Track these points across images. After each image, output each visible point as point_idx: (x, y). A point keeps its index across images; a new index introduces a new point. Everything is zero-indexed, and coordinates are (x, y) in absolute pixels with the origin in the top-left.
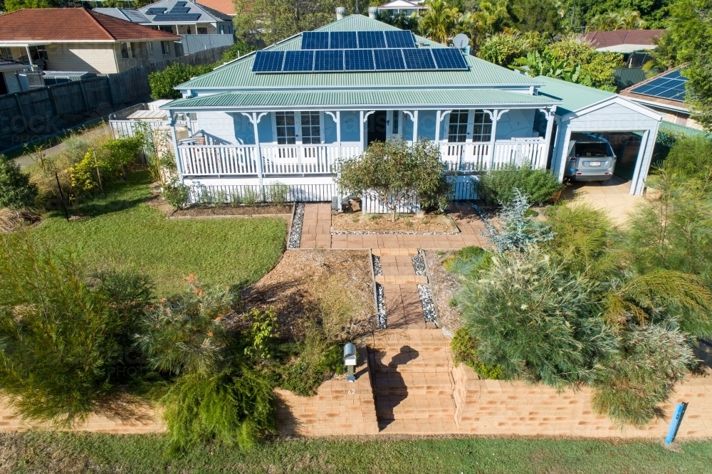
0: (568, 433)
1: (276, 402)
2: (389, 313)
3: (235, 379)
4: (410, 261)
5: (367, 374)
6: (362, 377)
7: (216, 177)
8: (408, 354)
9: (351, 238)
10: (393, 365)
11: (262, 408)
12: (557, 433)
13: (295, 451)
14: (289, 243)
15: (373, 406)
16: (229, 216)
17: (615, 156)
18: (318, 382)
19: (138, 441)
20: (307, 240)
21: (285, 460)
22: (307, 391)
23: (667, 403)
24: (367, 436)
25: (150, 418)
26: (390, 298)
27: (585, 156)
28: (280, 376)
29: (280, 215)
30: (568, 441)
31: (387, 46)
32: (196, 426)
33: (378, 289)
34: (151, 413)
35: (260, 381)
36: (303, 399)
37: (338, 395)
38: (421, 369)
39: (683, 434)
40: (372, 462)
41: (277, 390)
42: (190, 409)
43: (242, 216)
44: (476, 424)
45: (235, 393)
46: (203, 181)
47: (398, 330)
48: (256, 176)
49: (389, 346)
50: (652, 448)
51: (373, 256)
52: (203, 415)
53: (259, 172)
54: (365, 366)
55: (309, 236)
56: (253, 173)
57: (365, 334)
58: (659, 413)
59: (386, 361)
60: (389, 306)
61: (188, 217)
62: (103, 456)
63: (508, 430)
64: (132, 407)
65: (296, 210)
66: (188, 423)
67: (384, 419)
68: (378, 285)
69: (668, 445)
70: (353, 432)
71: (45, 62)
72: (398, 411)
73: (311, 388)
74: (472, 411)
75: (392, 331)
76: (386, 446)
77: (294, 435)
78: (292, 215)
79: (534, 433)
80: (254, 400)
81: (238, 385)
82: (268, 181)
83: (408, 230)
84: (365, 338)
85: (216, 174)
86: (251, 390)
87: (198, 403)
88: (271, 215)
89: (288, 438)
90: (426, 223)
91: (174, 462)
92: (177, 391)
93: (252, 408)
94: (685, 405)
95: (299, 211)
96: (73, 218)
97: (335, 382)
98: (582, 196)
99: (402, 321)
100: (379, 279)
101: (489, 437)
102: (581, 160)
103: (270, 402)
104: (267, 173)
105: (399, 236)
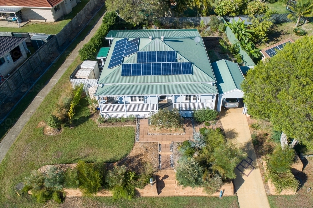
0: (199, 195)
1: (136, 190)
2: (163, 165)
3: (127, 186)
4: (169, 146)
5: (155, 184)
6: (154, 184)
7: (112, 112)
8: (166, 177)
9: (154, 136)
10: (162, 180)
11: (133, 192)
12: (197, 195)
13: (140, 199)
14: (136, 139)
15: (156, 191)
16: (117, 126)
17: (239, 102)
18: (144, 186)
19: (106, 198)
20: (141, 138)
21: (138, 202)
22: (142, 188)
23: (220, 190)
24: (155, 196)
25: (109, 193)
26: (163, 159)
27: (229, 102)
28: (136, 184)
29: (132, 125)
30: (199, 197)
31: (166, 61)
32: (119, 196)
33: (160, 156)
34: (109, 192)
35: (132, 186)
36: (141, 190)
37: (149, 189)
38: (168, 180)
39: (224, 195)
40: (156, 202)
41: (136, 188)
42: (118, 193)
43: (121, 126)
44: (179, 194)
45: (127, 190)
46: (108, 113)
47: (164, 170)
48: (125, 112)
49: (162, 174)
50: (217, 198)
51: (159, 144)
52: (121, 194)
53: (125, 111)
54: (155, 181)
55: (142, 136)
56: (124, 111)
57: (156, 171)
58: (219, 191)
59: (160, 179)
60: (163, 162)
61: (105, 126)
62: (100, 201)
63: (186, 195)
64: (105, 191)
65: (137, 122)
66: (117, 196)
67: (159, 192)
68: (160, 155)
69: (220, 197)
70: (152, 195)
71: (21, 15)
72: (163, 190)
73: (143, 188)
74: (178, 191)
75: (163, 170)
76: (159, 198)
77: (140, 196)
78: (136, 125)
79: (192, 195)
80: (131, 191)
81: (127, 188)
82: (128, 113)
83: (170, 133)
84: (156, 173)
85: (112, 111)
86: (130, 188)
87: (119, 191)
88: (129, 125)
89: (139, 197)
90: (175, 131)
91: (115, 202)
92: (114, 189)
93: (131, 193)
94: (224, 190)
95: (138, 123)
96: (71, 128)
97: (148, 186)
98: (228, 114)
99: (165, 167)
100: (160, 153)
101: (182, 196)
102: (228, 103)
103: (135, 191)
104: (128, 111)
105: (167, 135)
